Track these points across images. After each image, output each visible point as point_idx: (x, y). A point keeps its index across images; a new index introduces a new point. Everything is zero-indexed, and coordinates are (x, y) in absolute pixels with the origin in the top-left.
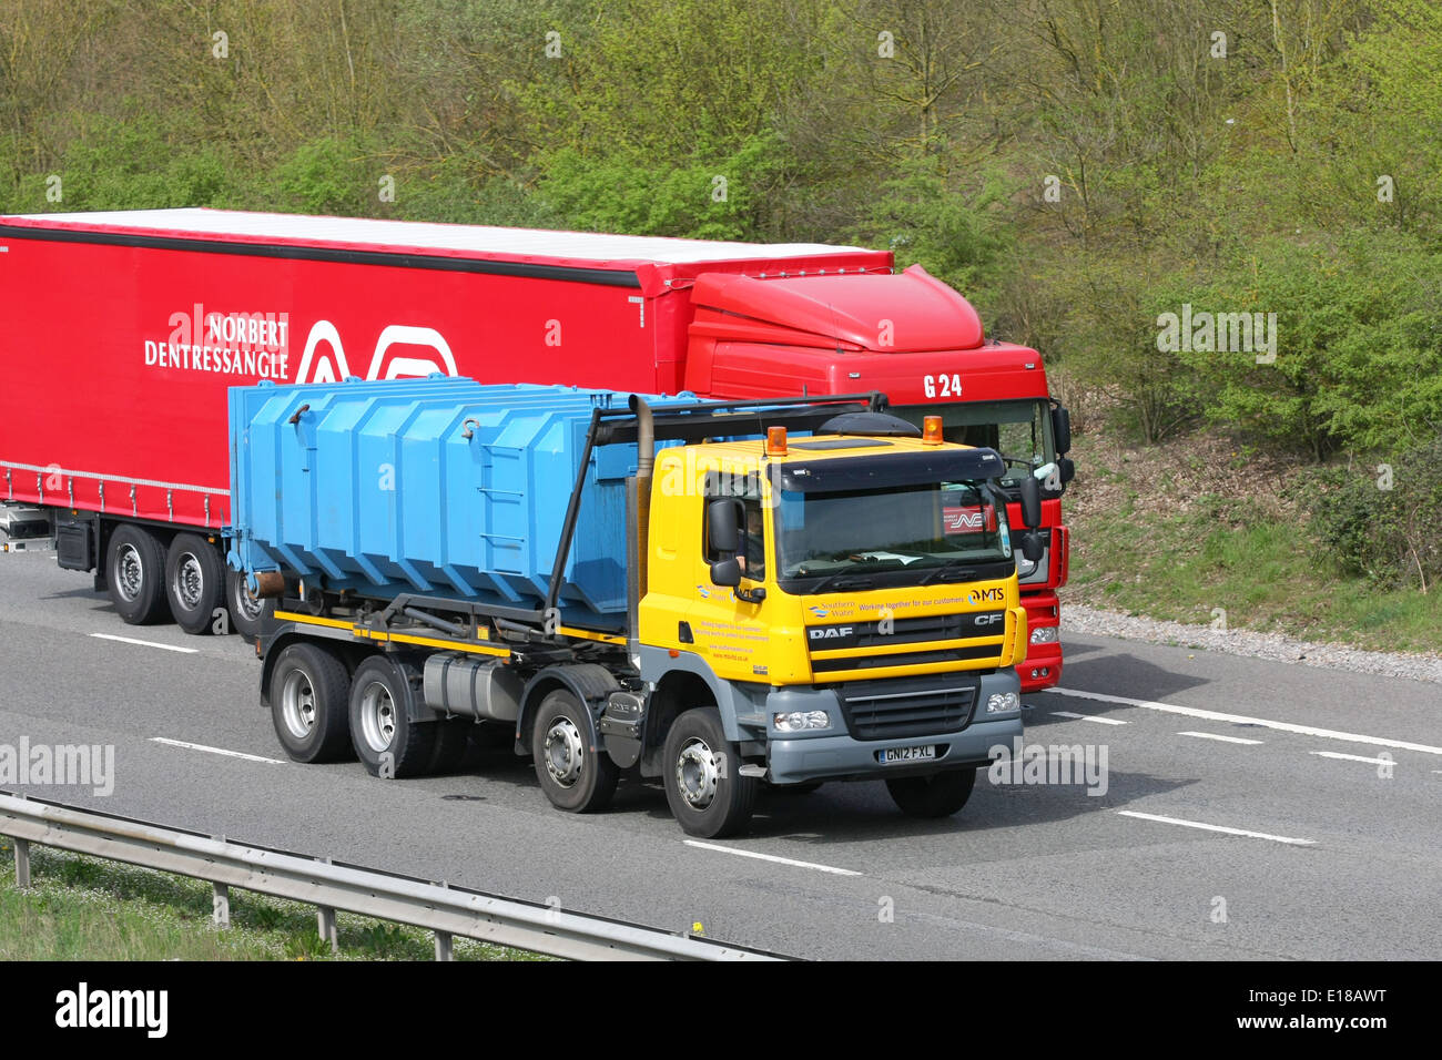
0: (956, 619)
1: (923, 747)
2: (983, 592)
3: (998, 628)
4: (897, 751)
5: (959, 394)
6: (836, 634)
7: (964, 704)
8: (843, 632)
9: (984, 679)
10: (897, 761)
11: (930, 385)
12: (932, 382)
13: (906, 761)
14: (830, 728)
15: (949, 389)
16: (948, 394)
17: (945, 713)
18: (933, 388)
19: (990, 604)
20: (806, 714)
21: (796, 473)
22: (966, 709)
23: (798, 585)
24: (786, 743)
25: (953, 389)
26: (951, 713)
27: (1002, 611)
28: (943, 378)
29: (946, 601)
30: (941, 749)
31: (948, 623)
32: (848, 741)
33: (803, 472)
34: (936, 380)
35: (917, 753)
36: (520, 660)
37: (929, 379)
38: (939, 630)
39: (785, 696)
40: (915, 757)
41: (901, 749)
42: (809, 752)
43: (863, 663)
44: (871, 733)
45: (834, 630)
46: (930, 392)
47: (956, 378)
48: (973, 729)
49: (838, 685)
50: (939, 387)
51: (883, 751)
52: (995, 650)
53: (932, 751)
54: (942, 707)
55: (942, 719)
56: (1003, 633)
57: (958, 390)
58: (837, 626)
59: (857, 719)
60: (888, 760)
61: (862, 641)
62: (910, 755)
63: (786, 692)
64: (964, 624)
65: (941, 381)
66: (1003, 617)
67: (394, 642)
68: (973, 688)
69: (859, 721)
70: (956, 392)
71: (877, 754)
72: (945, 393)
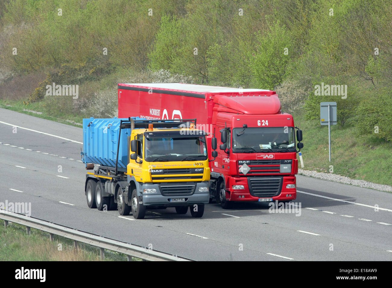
0: (190, 169)
1: (181, 199)
2: (198, 163)
3: (202, 172)
4: (175, 199)
5: (267, 125)
6: (158, 171)
7: (192, 189)
8: (160, 171)
9: (198, 184)
10: (174, 201)
11: (259, 122)
12: (260, 122)
13: (177, 202)
14: (157, 193)
15: (265, 124)
16: (264, 125)
17: (187, 191)
18: (260, 123)
19: (199, 166)
20: (151, 190)
21: (150, 134)
22: (193, 190)
23: (149, 160)
24: (146, 196)
25: (266, 124)
26: (188, 191)
27: (203, 168)
28: (263, 121)
29: (187, 165)
30: (186, 199)
31: (188, 170)
32: (161, 196)
33: (151, 134)
34: (261, 121)
35: (180, 200)
36: (114, 180)
37: (259, 121)
38: (186, 172)
39: (146, 185)
40: (179, 201)
41: (176, 199)
42: (151, 198)
43: (165, 178)
44: (167, 194)
45: (158, 170)
46: (259, 124)
47: (267, 121)
48: (194, 195)
49: (159, 183)
50: (262, 123)
51: (171, 199)
52: (201, 177)
53: (184, 200)
54: (186, 189)
55: (186, 192)
56: (203, 173)
57: (267, 124)
58: (159, 169)
59: (163, 191)
60: (172, 201)
61: (165, 173)
62: (178, 200)
63: (146, 184)
64: (192, 171)
65: (262, 122)
66: (203, 170)
67: (99, 177)
68: (194, 185)
69: (164, 192)
70: (266, 125)
71: (169, 200)
72: (263, 125)
